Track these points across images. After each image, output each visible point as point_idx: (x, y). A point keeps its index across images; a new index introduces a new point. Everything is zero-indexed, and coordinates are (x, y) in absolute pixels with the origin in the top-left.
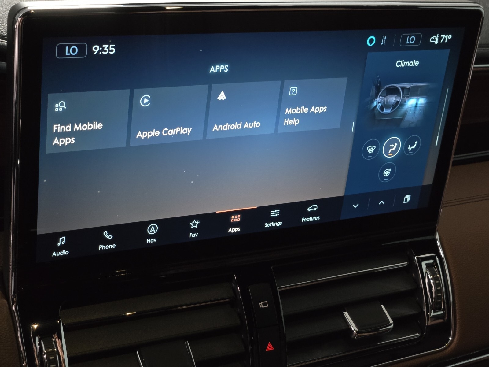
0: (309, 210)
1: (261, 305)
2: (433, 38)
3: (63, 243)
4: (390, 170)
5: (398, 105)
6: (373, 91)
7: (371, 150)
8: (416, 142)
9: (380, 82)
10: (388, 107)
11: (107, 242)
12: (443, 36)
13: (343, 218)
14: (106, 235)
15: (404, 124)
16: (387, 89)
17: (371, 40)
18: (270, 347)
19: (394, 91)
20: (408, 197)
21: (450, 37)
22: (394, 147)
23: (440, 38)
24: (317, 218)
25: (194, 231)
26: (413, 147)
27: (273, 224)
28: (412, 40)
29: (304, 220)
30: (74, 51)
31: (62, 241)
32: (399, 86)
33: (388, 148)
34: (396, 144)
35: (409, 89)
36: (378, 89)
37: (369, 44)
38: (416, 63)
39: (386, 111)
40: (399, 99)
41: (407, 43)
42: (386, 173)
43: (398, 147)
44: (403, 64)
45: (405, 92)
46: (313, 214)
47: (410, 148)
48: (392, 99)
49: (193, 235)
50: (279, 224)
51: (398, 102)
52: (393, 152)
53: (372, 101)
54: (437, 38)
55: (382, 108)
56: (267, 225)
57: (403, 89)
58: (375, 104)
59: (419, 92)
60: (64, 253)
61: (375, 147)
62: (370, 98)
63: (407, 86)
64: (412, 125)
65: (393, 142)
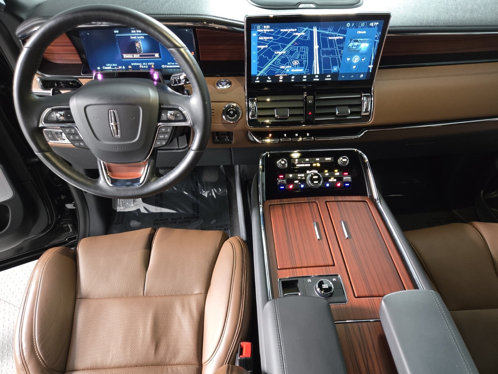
0: (327, 76)
1: (309, 102)
2: (371, 24)
3: (258, 79)
4: (355, 66)
5: (358, 46)
6: (349, 41)
7: (348, 59)
8: (365, 58)
9: (351, 38)
10: (354, 46)
11: (269, 80)
12: (375, 23)
13: (339, 80)
14: (269, 77)
15: (360, 52)
16: (354, 40)
17: (348, 25)
18: (310, 113)
19: (357, 41)
20: (362, 76)
21: (378, 23)
22: (356, 59)
23: (374, 24)
24: (330, 79)
25: (293, 79)
26: (364, 59)
27: (316, 79)
28: (363, 24)
29: (326, 79)
30: (259, 27)
31: (258, 78)
32: (358, 39)
33: (354, 59)
34: (357, 58)
35: (362, 41)
36: (351, 40)
37: (347, 26)
38: (365, 32)
39: (354, 47)
40: (358, 44)
41: (361, 25)
42: (354, 67)
43: (358, 59)
44: (360, 32)
45: (361, 42)
46: (329, 78)
47: (363, 60)
48: (356, 44)
49: (293, 80)
50: (318, 80)
51: (358, 45)
52: (357, 61)
53: (349, 44)
54: (373, 24)
55: (352, 46)
56: (314, 80)
57: (360, 41)
58: (350, 45)
59: (366, 42)
60: (258, 81)
61: (350, 59)
62: (348, 43)
63: (361, 39)
64: (363, 53)
65: (356, 57)
